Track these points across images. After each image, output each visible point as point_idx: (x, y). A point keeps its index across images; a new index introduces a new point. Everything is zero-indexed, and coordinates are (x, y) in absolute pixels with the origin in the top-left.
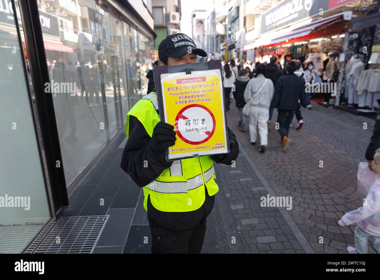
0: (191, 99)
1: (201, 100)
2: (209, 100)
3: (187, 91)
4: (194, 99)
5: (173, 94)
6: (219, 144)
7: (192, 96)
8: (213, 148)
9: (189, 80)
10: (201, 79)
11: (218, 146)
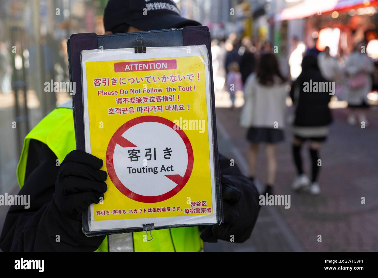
0: (143, 105)
1: (164, 109)
2: (182, 109)
3: (136, 86)
4: (149, 104)
5: (105, 94)
6: (199, 204)
7: (145, 99)
8: (187, 211)
9: (141, 66)
10: (166, 63)
11: (197, 207)
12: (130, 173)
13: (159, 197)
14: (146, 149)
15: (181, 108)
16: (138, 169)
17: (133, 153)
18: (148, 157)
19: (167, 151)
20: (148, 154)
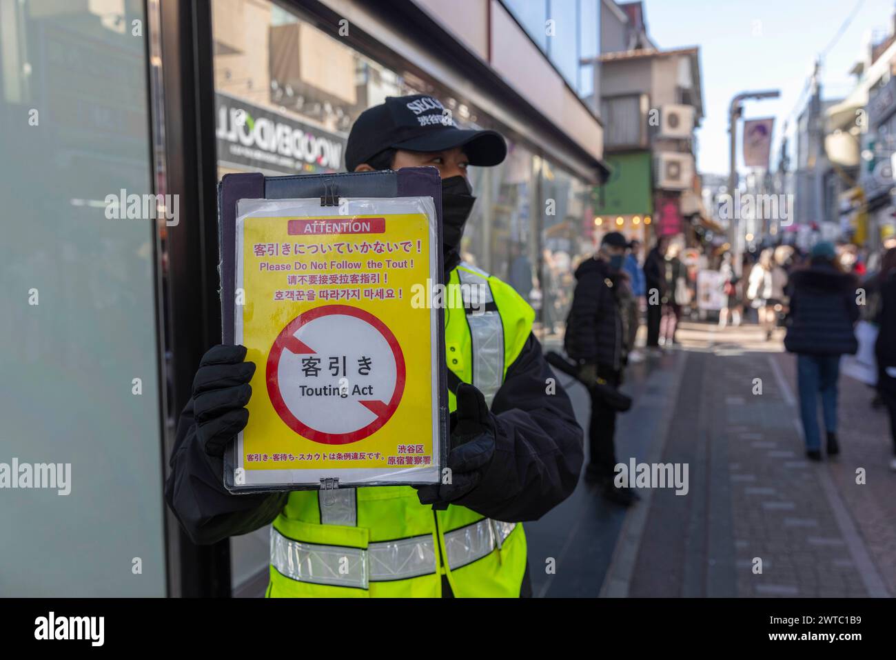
0: (329, 287)
1: (362, 294)
3: (319, 258)
4: (339, 287)
5: (271, 268)
6: (411, 449)
7: (334, 279)
8: (392, 460)
9: (329, 226)
10: (369, 223)
11: (406, 454)
12: (303, 395)
13: (348, 435)
14: (330, 358)
15: (388, 294)
16: (316, 389)
17: (309, 363)
18: (334, 371)
19: (363, 362)
20: (333, 365)
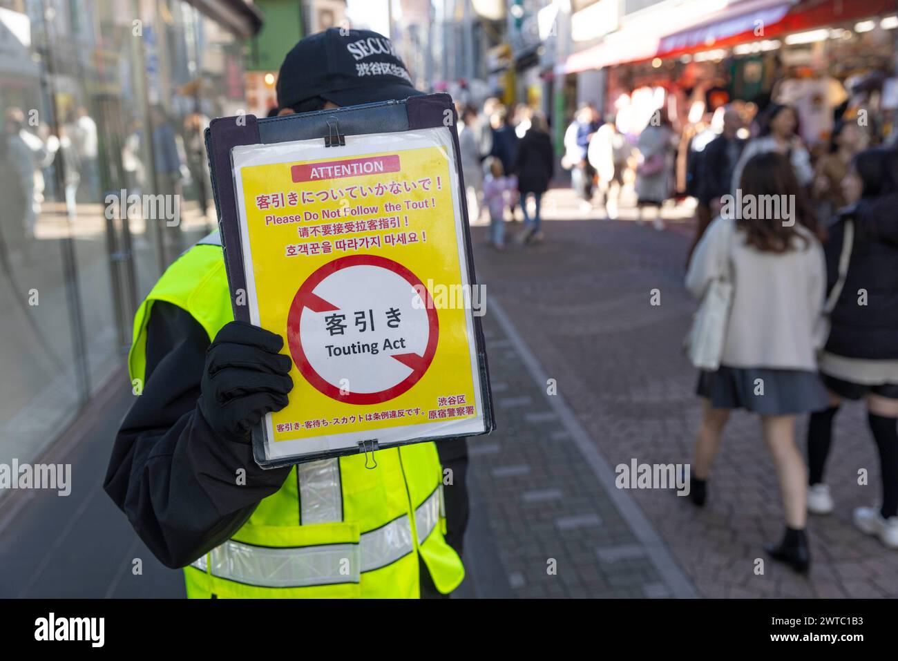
0: (345, 236)
1: (382, 241)
2: (413, 239)
3: (329, 206)
4: (356, 235)
5: (278, 221)
6: (452, 401)
7: (349, 227)
8: (432, 414)
9: (337, 168)
10: (381, 162)
11: (448, 406)
12: (330, 355)
13: (384, 392)
14: (356, 313)
15: (411, 238)
16: (344, 348)
17: (333, 320)
18: (361, 326)
19: (392, 314)
20: (360, 320)
